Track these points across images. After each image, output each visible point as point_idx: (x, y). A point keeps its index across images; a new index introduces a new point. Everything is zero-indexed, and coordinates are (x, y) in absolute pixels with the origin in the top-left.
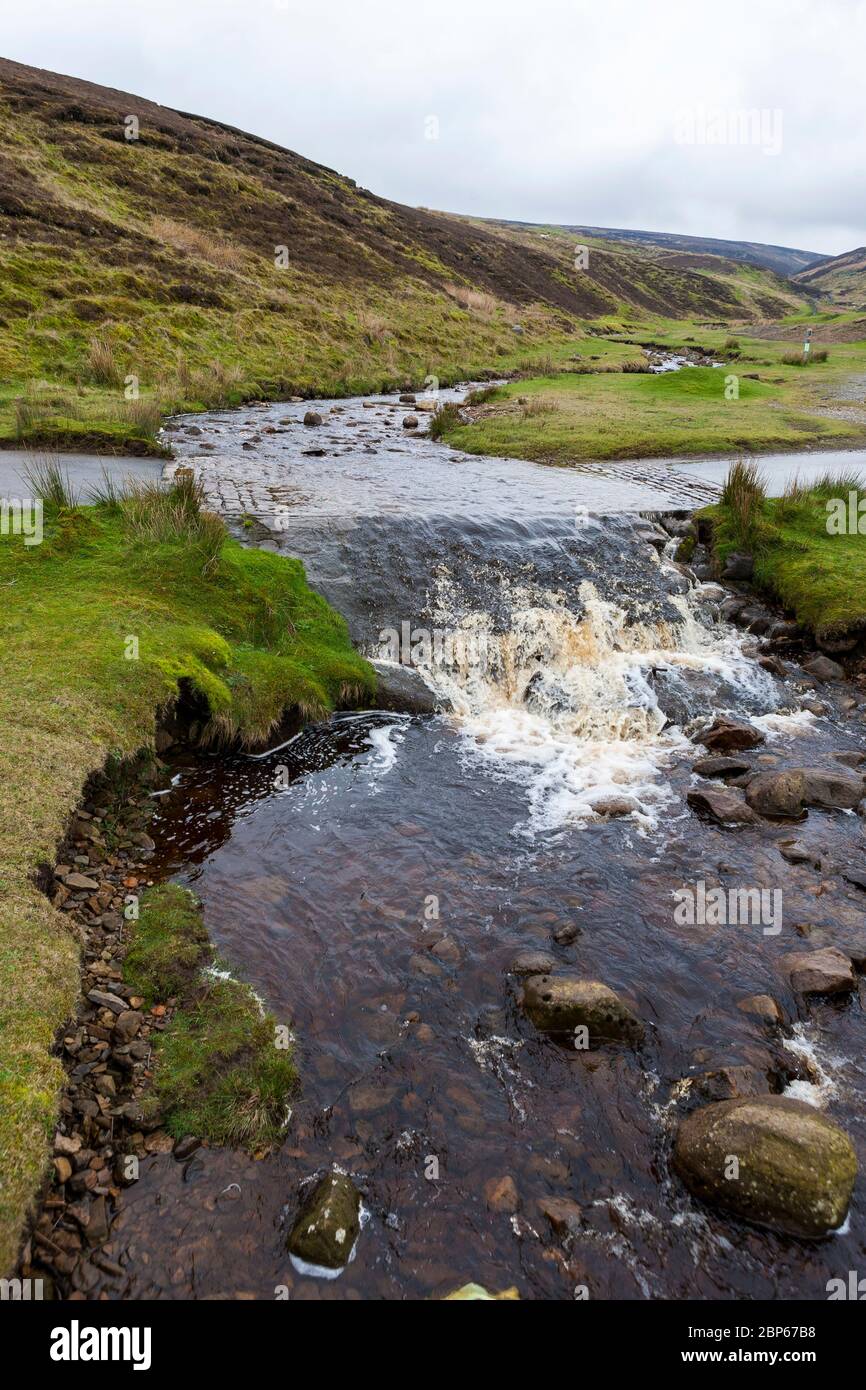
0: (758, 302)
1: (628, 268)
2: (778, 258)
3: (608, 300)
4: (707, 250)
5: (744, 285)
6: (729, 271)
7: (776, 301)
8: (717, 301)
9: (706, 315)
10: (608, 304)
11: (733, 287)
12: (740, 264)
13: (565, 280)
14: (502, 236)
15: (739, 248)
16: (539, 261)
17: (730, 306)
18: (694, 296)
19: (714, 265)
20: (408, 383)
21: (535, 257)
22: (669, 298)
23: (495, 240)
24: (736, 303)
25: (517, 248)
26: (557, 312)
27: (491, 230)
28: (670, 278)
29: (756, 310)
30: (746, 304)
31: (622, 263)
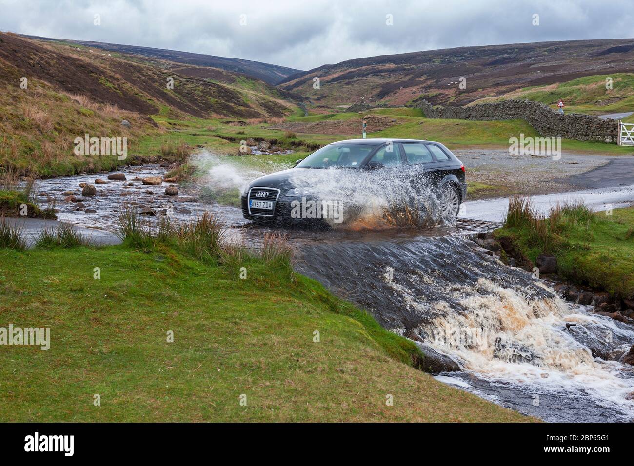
0: (262, 105)
1: (156, 77)
2: (262, 72)
3: (150, 102)
4: (206, 64)
5: (249, 93)
6: (231, 81)
7: (275, 104)
8: (232, 104)
9: (225, 115)
10: (150, 106)
11: (241, 94)
12: (238, 76)
13: (109, 85)
14: (49, 47)
15: (231, 63)
16: (85, 68)
17: (242, 108)
18: (213, 100)
19: (218, 76)
21: (82, 66)
22: (194, 101)
23: (46, 51)
24: (246, 105)
25: (65, 58)
28: (190, 86)
29: (262, 111)
30: (254, 106)
31: (150, 73)
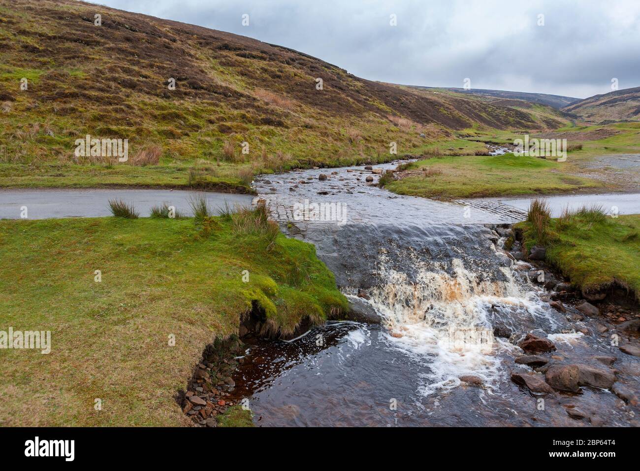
0: (544, 121)
1: (477, 107)
2: (554, 101)
3: (468, 121)
4: (517, 97)
5: (537, 113)
6: (529, 107)
7: (554, 120)
8: (523, 121)
9: (517, 128)
10: (468, 123)
11: (531, 114)
12: (534, 104)
13: (446, 112)
14: (416, 93)
15: (534, 96)
16: (433, 104)
17: (530, 123)
18: (511, 119)
19: (521, 104)
20: (369, 160)
21: (431, 102)
22: (499, 120)
23: (412, 95)
24: (533, 122)
25: (422, 98)
26: (442, 127)
27: (410, 91)
28: (499, 111)
29: (544, 125)
30: (538, 122)
31: (474, 104)
